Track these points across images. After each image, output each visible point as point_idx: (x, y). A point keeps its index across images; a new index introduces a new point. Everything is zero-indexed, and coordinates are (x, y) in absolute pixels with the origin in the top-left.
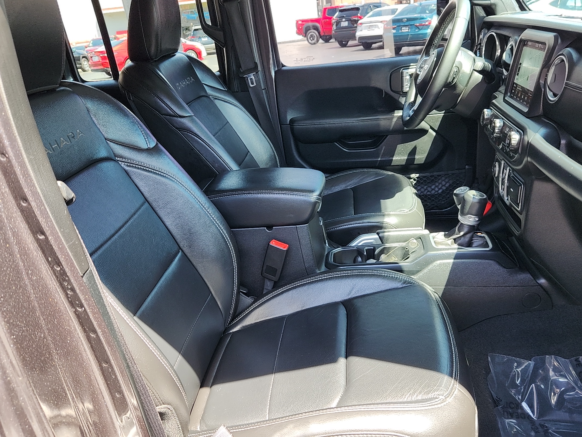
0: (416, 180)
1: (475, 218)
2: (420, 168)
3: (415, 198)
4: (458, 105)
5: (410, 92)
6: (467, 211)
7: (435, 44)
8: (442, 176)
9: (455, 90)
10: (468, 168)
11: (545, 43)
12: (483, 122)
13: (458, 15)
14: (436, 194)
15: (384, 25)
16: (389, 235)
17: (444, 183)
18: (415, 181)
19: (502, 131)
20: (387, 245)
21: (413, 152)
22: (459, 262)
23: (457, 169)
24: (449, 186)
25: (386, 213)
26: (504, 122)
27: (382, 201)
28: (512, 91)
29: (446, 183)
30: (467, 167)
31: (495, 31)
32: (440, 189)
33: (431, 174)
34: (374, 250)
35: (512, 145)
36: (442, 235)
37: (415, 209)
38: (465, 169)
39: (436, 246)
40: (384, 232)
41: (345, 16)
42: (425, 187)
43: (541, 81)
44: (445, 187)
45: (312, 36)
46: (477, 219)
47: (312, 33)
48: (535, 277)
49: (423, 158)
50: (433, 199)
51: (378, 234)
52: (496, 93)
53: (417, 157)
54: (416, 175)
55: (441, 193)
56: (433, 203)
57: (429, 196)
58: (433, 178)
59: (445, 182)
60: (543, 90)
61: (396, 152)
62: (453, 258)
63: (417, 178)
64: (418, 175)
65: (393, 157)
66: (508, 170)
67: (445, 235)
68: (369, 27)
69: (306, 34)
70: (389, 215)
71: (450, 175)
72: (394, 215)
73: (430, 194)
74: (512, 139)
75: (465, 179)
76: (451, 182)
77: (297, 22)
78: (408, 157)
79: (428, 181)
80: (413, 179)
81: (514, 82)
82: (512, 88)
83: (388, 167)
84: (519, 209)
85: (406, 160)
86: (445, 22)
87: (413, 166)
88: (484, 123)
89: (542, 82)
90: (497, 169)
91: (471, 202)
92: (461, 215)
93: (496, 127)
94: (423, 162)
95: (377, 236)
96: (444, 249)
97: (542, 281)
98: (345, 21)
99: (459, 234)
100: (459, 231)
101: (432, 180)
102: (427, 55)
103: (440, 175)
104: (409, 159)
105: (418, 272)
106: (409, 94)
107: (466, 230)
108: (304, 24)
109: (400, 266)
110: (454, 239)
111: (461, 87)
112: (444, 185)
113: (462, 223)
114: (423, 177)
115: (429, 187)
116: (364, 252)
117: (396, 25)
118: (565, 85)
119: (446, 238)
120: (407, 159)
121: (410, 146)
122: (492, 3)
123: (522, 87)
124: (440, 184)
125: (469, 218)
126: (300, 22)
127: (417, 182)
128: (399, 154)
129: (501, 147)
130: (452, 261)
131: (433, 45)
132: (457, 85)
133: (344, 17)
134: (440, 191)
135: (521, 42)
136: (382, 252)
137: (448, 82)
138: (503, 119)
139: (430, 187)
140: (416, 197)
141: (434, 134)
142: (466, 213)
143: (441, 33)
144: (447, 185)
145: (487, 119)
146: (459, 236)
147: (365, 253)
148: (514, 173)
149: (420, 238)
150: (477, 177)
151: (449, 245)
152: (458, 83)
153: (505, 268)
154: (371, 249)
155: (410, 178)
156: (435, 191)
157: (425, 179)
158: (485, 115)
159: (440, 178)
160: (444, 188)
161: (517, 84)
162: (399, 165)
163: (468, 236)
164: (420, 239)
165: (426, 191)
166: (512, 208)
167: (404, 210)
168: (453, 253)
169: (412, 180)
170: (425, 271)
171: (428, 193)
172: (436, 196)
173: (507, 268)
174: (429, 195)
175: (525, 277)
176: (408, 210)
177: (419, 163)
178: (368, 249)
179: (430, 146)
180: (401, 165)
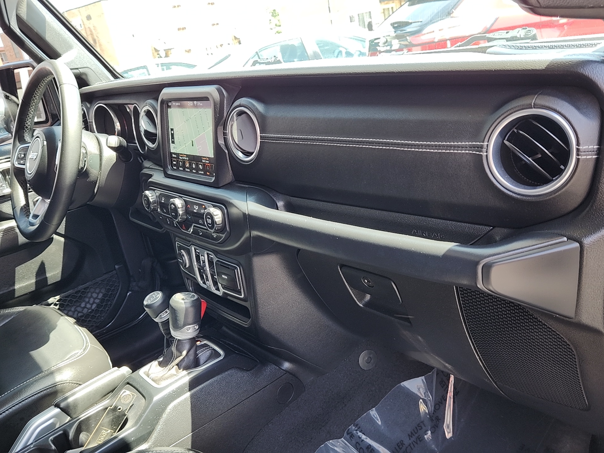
0: (58, 304)
1: (194, 326)
2: (57, 288)
3: (80, 329)
4: (97, 195)
5: (14, 193)
6: (182, 323)
7: (29, 127)
8: (90, 287)
9: (88, 177)
10: (119, 268)
11: (207, 98)
12: (148, 208)
13: (61, 82)
14: (90, 312)
16: (76, 400)
17: (95, 295)
18: (56, 306)
19: (187, 211)
20: (83, 416)
21: (42, 270)
22: (197, 391)
23: (105, 274)
24: (103, 296)
25: (53, 369)
26: (184, 199)
27: (35, 354)
28: (172, 162)
29: (98, 294)
30: (117, 267)
31: (103, 102)
32: (92, 304)
33: (76, 290)
34: (65, 434)
35: (217, 223)
36: (156, 365)
37: (89, 345)
38: (115, 269)
39: (158, 384)
40: (66, 398)
42: (73, 309)
43: (219, 142)
44: (99, 299)
46: (197, 327)
48: (279, 365)
49: (58, 274)
50: (88, 319)
51: (57, 406)
52: (143, 170)
53: (48, 275)
54: (56, 297)
55: (96, 308)
56: (91, 324)
57: (83, 318)
58: (79, 295)
59: (96, 293)
60: (226, 151)
61: (16, 278)
62: (188, 390)
63: (58, 301)
64: (58, 297)
65: (13, 284)
66: (206, 256)
67: (160, 364)
70: (59, 370)
71: (100, 282)
72: (65, 366)
73: (82, 314)
74: (215, 217)
75: (119, 282)
76: (103, 291)
78: (36, 278)
79: (75, 300)
80: (53, 304)
81: (171, 153)
82: (171, 160)
83: (11, 302)
84: (242, 296)
85: (34, 284)
86: (34, 97)
87: (46, 289)
88: (152, 208)
89: (221, 142)
90: (186, 258)
91: (184, 309)
92: (174, 331)
93: (179, 208)
94: (59, 279)
95: (57, 410)
96: (171, 384)
97: (287, 365)
99: (181, 356)
100: (180, 352)
101: (79, 297)
102: (21, 143)
103: (88, 287)
104: (39, 280)
105: (150, 433)
106: (15, 196)
107: (187, 346)
109: (122, 439)
110: (176, 365)
111: (94, 172)
112: (96, 298)
113: (178, 340)
114: (66, 297)
115: (78, 306)
116: (51, 446)
118: (261, 139)
119: (163, 367)
120: (36, 281)
121: (33, 265)
122: (81, 72)
123: (187, 156)
124: (90, 298)
125: (188, 330)
127: (59, 306)
128: (23, 278)
129: (192, 230)
130: (188, 394)
131: (27, 127)
132: (89, 171)
134: (94, 306)
135: (164, 104)
136: (79, 431)
137: (80, 168)
138: (181, 197)
139: (80, 306)
140: (80, 327)
141: (62, 239)
142: (182, 325)
143: (32, 111)
144: (100, 296)
145: (154, 202)
146: (181, 358)
147: (53, 447)
148: (218, 257)
149: (128, 383)
150: (131, 274)
151: (175, 375)
152: (89, 168)
153: (248, 371)
154: (60, 434)
155: (50, 305)
156: (87, 308)
157: (69, 299)
158: (150, 198)
159: (88, 290)
160: (97, 301)
161: (178, 155)
162: (26, 294)
163: (192, 352)
164: (128, 385)
165: (76, 313)
166: (229, 297)
167: (77, 351)
168: (185, 384)
169: (52, 306)
170: (159, 427)
171: (80, 315)
172: (92, 314)
173: (249, 370)
174: (81, 316)
175: (270, 369)
176: (82, 350)
177: (55, 281)
178: (55, 438)
179: (62, 255)
180: (30, 293)
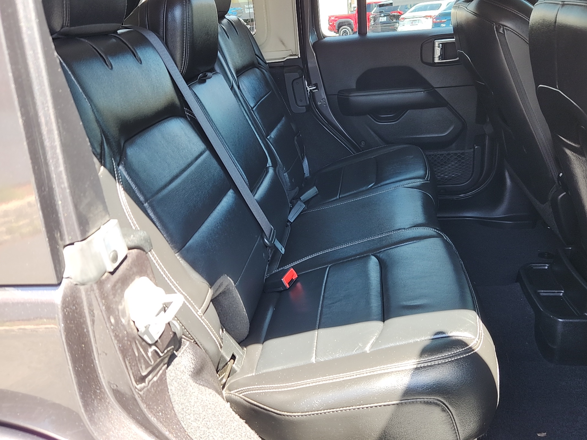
15: (433, 19)
41: (384, 11)
45: (345, 32)
47: (345, 29)
68: (412, 21)
69: (338, 30)
77: (330, 18)
98: (384, 16)
108: (337, 20)
117: (446, 19)
126: (333, 18)
133: (382, 12)
